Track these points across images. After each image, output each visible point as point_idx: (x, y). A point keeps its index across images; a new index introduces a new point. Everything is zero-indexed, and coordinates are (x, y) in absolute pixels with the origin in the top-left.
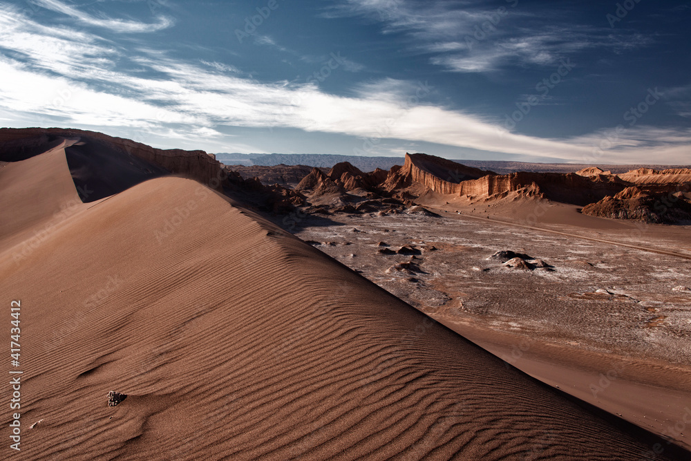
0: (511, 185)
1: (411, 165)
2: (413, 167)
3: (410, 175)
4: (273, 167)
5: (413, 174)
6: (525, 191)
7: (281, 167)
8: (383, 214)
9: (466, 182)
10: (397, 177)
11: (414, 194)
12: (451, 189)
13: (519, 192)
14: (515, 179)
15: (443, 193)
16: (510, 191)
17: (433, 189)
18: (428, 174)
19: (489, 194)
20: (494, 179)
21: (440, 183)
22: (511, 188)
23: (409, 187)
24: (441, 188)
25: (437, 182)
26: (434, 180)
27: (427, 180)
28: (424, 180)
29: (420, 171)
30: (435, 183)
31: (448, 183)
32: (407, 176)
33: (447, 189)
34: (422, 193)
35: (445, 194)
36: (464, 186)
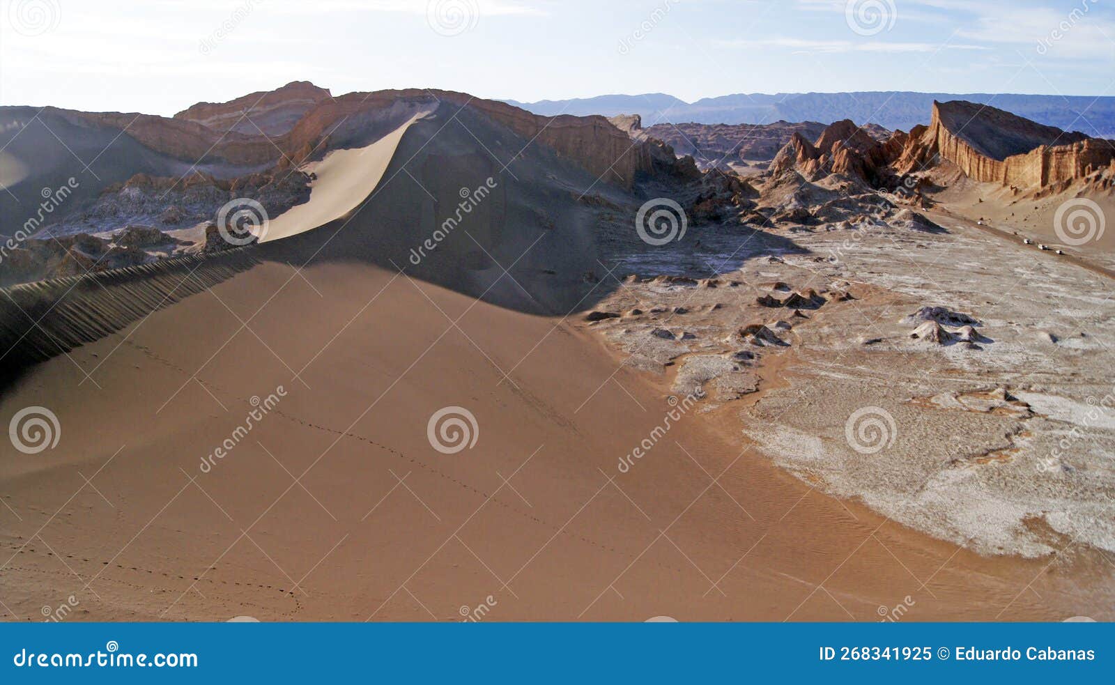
0: (1076, 167)
1: (939, 125)
2: (941, 128)
3: (936, 144)
4: (768, 126)
5: (940, 142)
6: (1098, 178)
7: (778, 126)
8: (848, 226)
9: (1012, 158)
10: (916, 147)
11: (937, 183)
12: (993, 172)
13: (1088, 180)
14: (1084, 153)
15: (981, 180)
16: (1074, 178)
17: (967, 172)
18: (961, 143)
19: (1044, 184)
20: (1051, 153)
21: (977, 161)
22: (1077, 173)
23: (932, 169)
24: (978, 170)
25: (973, 157)
26: (970, 155)
27: (960, 155)
28: (956, 155)
29: (950, 136)
30: (971, 159)
31: (988, 160)
32: (931, 146)
33: (986, 173)
34: (949, 181)
35: (983, 182)
36: (1009, 167)
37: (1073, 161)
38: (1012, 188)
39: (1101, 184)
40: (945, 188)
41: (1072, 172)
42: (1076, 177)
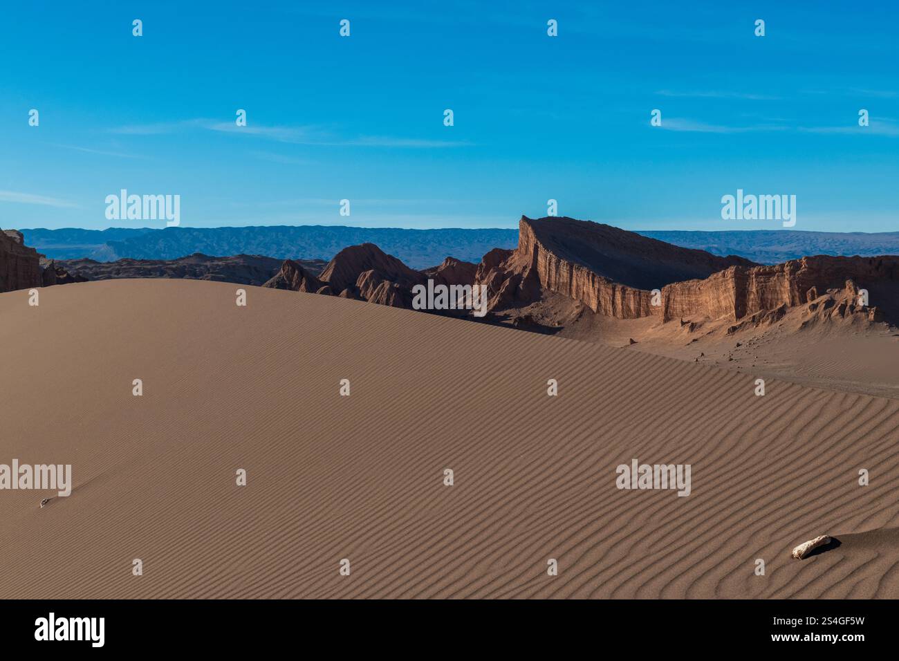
0: (792, 291)
1: (536, 248)
2: (542, 250)
3: (534, 271)
5: (541, 269)
6: (829, 304)
9: (678, 285)
10: (501, 278)
12: (640, 305)
13: (814, 307)
14: (803, 274)
15: (619, 315)
16: (789, 305)
17: (594, 307)
18: (578, 269)
19: (739, 315)
20: (749, 276)
21: (610, 292)
22: (793, 298)
23: (532, 305)
24: (613, 303)
25: (602, 287)
26: (597, 286)
27: (578, 286)
28: (571, 285)
29: (558, 263)
30: (599, 291)
31: (629, 290)
32: (525, 275)
33: (628, 306)
34: (565, 320)
35: (624, 318)
36: (672, 297)
37: (787, 284)
38: (683, 323)
39: (836, 311)
40: (559, 329)
41: (786, 298)
42: (793, 304)
